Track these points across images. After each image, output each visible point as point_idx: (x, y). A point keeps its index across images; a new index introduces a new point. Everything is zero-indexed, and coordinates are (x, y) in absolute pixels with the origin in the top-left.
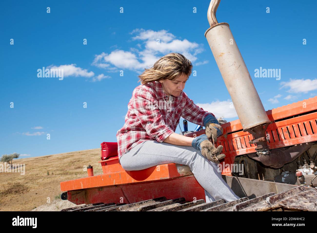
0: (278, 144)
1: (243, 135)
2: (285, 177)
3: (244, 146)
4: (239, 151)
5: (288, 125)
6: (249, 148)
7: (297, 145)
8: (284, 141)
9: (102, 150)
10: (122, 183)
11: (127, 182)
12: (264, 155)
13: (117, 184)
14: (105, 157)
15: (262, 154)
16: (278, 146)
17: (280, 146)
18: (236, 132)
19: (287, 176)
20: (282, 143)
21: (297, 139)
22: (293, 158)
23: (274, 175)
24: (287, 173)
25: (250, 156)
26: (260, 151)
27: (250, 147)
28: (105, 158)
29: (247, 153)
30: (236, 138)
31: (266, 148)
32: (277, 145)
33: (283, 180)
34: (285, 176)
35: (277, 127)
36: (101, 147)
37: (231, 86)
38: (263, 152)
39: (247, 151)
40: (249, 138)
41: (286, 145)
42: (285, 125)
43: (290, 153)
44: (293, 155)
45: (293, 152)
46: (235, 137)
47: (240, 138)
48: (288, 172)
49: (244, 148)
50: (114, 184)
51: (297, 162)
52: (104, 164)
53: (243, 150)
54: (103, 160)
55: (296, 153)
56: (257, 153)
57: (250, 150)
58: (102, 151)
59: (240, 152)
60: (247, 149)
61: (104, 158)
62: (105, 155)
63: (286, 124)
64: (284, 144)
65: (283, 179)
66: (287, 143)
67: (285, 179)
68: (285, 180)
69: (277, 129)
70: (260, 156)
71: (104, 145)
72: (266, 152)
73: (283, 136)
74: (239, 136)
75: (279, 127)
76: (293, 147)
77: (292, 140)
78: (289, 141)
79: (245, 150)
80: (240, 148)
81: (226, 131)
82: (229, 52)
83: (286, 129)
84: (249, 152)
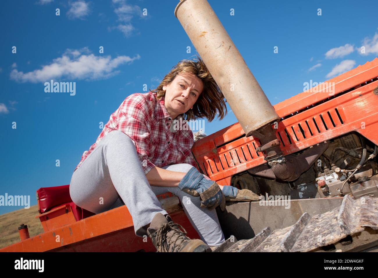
0: (289, 149)
1: (240, 145)
2: (302, 191)
3: (243, 160)
4: (236, 168)
5: (300, 121)
6: (250, 162)
7: (313, 146)
8: (297, 144)
9: (39, 199)
10: (74, 241)
11: (82, 239)
12: (280, 163)
13: (66, 244)
14: (44, 208)
15: (277, 163)
16: (290, 151)
17: (292, 151)
18: (230, 143)
19: (305, 189)
20: (295, 146)
21: (314, 138)
22: (311, 164)
23: (281, 192)
24: (305, 186)
25: (251, 172)
26: (274, 160)
27: (251, 160)
28: (45, 210)
29: (248, 168)
30: (230, 151)
31: (282, 154)
32: (288, 151)
33: (301, 196)
34: (303, 189)
35: (285, 126)
36: (38, 196)
37: (221, 75)
38: (278, 161)
39: (247, 165)
40: (248, 148)
41: (301, 148)
42: (296, 122)
43: (306, 158)
44: (310, 159)
45: (309, 155)
46: (229, 149)
47: (236, 150)
48: (305, 184)
49: (243, 162)
50: (63, 245)
51: (314, 169)
52: (43, 219)
53: (242, 166)
54: (42, 213)
55: (313, 156)
56: (269, 163)
57: (252, 163)
58: (40, 202)
59: (238, 168)
60: (247, 163)
61: (43, 211)
62: (44, 206)
63: (297, 120)
64: (297, 148)
65: (301, 194)
66: (301, 145)
67: (303, 193)
68: (303, 195)
69: (286, 128)
70: (275, 166)
71: (42, 192)
72: (281, 159)
73: (294, 137)
74: (234, 147)
75: (288, 126)
76: (308, 150)
77: (307, 140)
78: (304, 143)
79: (246, 164)
80: (237, 163)
81: (215, 144)
82: (213, 30)
83: (298, 128)
84: (251, 166)
